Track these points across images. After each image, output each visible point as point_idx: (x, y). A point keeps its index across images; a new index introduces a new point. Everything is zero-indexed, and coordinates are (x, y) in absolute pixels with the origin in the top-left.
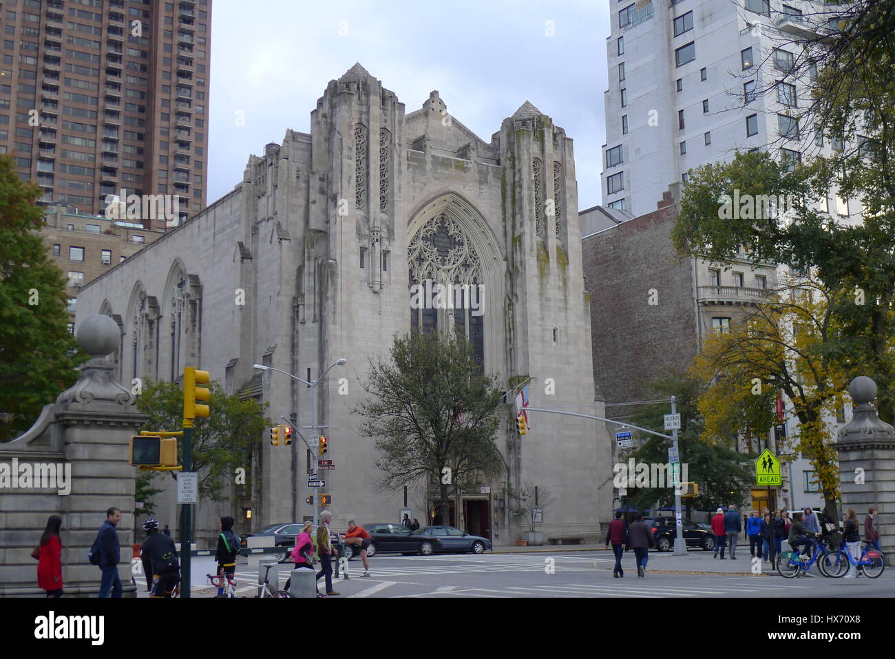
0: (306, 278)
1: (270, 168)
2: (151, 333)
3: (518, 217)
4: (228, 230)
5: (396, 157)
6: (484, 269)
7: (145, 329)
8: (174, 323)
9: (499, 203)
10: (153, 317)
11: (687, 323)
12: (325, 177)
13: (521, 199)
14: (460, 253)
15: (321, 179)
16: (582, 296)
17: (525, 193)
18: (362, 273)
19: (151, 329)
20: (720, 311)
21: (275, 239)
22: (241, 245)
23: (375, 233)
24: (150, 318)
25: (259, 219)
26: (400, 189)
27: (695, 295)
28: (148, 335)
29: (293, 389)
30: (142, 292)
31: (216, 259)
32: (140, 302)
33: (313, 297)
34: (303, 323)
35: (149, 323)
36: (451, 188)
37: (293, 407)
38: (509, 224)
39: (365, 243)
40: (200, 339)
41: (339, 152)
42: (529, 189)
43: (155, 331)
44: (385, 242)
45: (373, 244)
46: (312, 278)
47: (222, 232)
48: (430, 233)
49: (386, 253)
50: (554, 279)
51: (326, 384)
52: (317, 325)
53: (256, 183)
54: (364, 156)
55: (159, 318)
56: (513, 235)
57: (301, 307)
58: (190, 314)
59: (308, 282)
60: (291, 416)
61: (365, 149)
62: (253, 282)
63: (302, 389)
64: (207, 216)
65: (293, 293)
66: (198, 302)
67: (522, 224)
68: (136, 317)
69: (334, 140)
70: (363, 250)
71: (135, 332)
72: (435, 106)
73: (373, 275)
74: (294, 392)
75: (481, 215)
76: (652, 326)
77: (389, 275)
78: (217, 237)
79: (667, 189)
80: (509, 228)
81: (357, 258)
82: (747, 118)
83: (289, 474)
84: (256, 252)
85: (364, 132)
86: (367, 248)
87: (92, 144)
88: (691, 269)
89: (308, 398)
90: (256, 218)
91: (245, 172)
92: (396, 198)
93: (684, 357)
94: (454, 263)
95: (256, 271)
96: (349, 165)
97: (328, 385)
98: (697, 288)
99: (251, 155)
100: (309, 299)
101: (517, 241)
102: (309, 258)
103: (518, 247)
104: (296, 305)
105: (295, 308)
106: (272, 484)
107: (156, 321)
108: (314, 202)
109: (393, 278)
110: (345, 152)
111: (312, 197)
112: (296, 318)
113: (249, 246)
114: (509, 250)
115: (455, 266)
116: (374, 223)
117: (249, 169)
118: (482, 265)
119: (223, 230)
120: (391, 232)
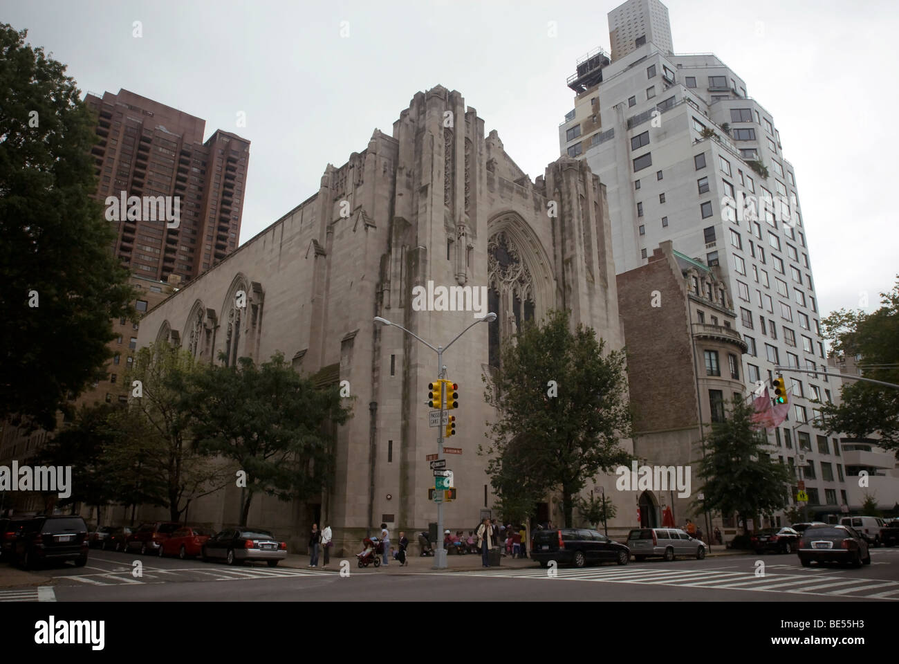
0: (393, 264)
1: (351, 171)
2: (208, 342)
3: (568, 242)
4: (297, 238)
5: (478, 165)
6: (536, 287)
7: (202, 338)
8: (231, 332)
9: (550, 230)
10: (211, 326)
11: (682, 354)
12: (411, 174)
13: (571, 226)
14: (517, 269)
15: (408, 175)
16: (618, 317)
17: (575, 220)
18: (449, 265)
19: (208, 337)
20: (709, 345)
21: (361, 225)
22: (315, 242)
23: (462, 228)
24: (207, 327)
25: (334, 220)
26: (481, 193)
27: (689, 330)
28: (205, 342)
29: (373, 377)
30: (200, 309)
31: (282, 265)
32: (198, 318)
33: (399, 282)
34: (388, 308)
35: (207, 332)
36: (514, 208)
37: (373, 395)
38: (559, 248)
39: (452, 235)
40: (259, 340)
41: (429, 148)
42: (578, 218)
43: (211, 339)
44: (470, 239)
45: (459, 238)
46: (399, 264)
47: (291, 240)
48: (493, 246)
49: (470, 248)
50: (598, 300)
51: (413, 371)
52: (402, 311)
53: (333, 187)
54: (450, 157)
55: (217, 327)
56: (563, 258)
57: (386, 293)
58: (251, 316)
59: (394, 268)
60: (371, 404)
61: (451, 152)
62: (326, 276)
63: (385, 375)
64: (274, 230)
65: (377, 279)
66: (259, 306)
67: (572, 248)
68: (193, 331)
69: (424, 138)
70: (450, 242)
71: (191, 345)
72: (494, 141)
73: (460, 267)
74: (375, 380)
75: (537, 236)
76: (645, 358)
77: (472, 272)
78: (283, 247)
79: (657, 247)
80: (559, 252)
81: (443, 248)
82: (702, 205)
83: (366, 467)
84: (330, 249)
85: (451, 137)
86: (453, 241)
87: (158, 251)
88: (685, 309)
89: (391, 384)
90: (332, 219)
91: (323, 178)
92: (478, 201)
93: (679, 383)
94: (512, 278)
95: (329, 267)
96: (439, 161)
97: (416, 372)
98: (691, 324)
99: (329, 164)
100: (397, 284)
101: (568, 262)
102: (396, 245)
103: (570, 267)
104: (380, 291)
105: (379, 295)
106: (349, 477)
107: (213, 331)
108: (401, 195)
109: (475, 274)
110: (436, 148)
111: (398, 190)
112: (379, 304)
113: (324, 244)
114: (560, 270)
115: (513, 280)
116: (460, 219)
117: (326, 175)
118: (534, 282)
119: (291, 239)
120: (474, 231)
